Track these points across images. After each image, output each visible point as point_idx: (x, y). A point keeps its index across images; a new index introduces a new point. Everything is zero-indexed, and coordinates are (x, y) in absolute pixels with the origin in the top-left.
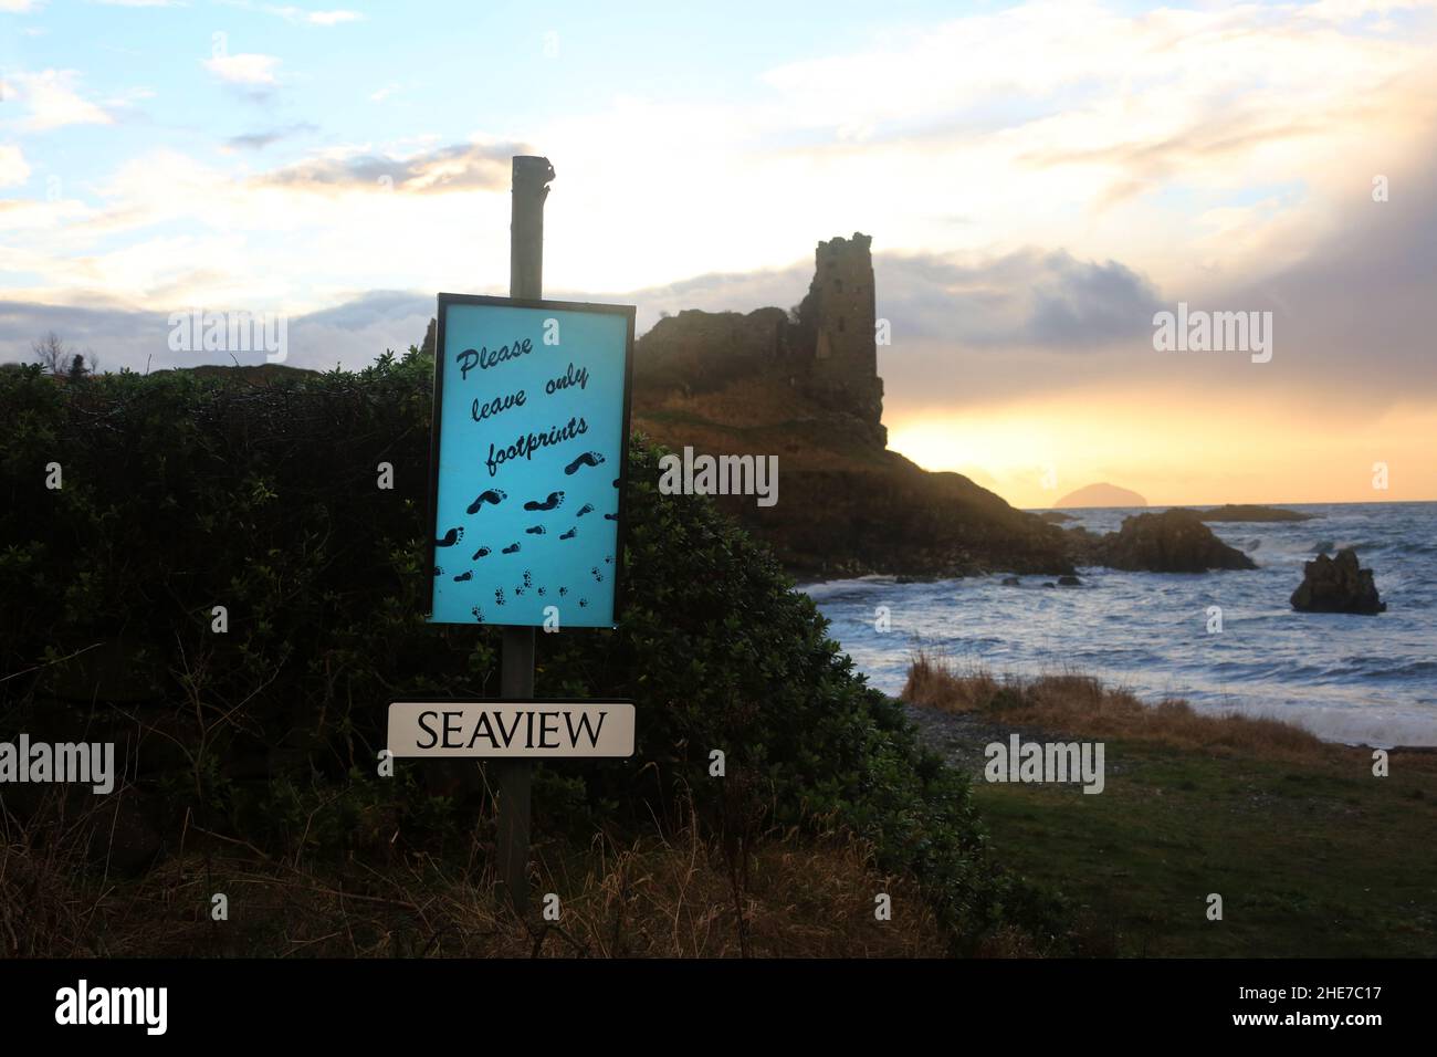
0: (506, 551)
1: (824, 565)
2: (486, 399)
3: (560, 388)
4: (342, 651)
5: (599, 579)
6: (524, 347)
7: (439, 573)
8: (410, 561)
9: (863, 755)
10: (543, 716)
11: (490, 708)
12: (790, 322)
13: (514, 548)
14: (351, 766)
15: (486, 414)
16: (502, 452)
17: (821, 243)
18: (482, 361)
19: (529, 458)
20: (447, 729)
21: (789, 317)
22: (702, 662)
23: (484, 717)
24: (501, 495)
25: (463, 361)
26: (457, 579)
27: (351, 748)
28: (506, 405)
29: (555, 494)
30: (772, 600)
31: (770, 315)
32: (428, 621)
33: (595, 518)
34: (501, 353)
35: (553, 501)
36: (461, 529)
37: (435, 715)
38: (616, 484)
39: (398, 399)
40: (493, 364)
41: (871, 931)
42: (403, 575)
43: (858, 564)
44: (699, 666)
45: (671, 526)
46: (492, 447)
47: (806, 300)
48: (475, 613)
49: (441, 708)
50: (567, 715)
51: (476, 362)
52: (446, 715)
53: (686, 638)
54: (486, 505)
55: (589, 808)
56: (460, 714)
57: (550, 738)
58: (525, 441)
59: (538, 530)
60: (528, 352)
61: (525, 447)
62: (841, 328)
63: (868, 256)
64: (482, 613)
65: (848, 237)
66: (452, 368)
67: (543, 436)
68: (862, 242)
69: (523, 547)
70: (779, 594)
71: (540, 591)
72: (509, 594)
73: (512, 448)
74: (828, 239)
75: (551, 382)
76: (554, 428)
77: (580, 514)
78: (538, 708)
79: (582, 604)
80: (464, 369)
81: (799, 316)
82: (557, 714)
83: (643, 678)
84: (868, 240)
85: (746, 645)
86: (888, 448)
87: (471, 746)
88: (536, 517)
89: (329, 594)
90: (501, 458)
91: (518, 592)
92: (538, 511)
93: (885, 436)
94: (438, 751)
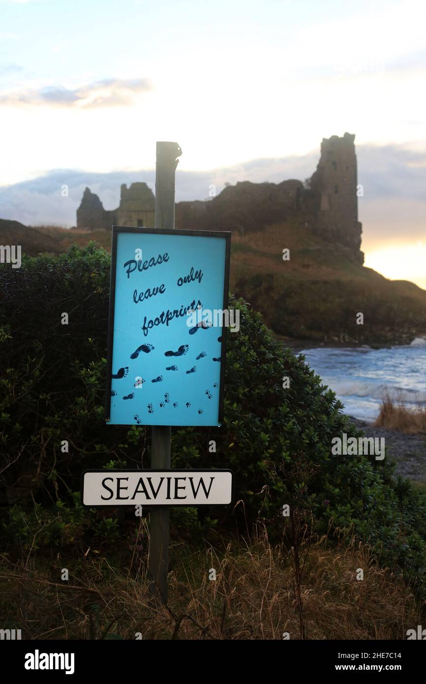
0: (154, 381)
1: (326, 337)
2: (142, 290)
3: (185, 282)
4: (51, 430)
5: (209, 397)
6: (164, 258)
7: (114, 395)
8: (92, 376)
9: (364, 486)
10: (176, 479)
11: (145, 475)
12: (305, 188)
13: (159, 379)
14: (57, 500)
15: (142, 298)
16: (151, 322)
17: (324, 140)
18: (139, 267)
19: (168, 325)
20: (119, 488)
21: (304, 185)
22: (266, 434)
23: (141, 481)
24: (151, 347)
25: (127, 267)
26: (125, 398)
27: (57, 488)
28: (153, 293)
29: (183, 346)
30: (308, 393)
31: (292, 185)
32: (107, 423)
33: (207, 360)
34: (150, 262)
35: (181, 350)
36: (127, 368)
37: (112, 479)
38: (220, 340)
39: (83, 276)
40: (146, 269)
41: (374, 606)
42: (87, 384)
43: (347, 337)
44: (264, 436)
45: (247, 352)
46: (145, 318)
47: (315, 175)
48: (135, 418)
49: (115, 475)
50: (191, 479)
51: (136, 268)
52: (119, 480)
53: (257, 420)
54: (142, 353)
55: (199, 523)
56: (127, 479)
57: (181, 493)
58: (165, 315)
59: (173, 368)
60: (166, 261)
61: (165, 318)
62: (336, 192)
63: (353, 147)
64: (139, 418)
65: (341, 135)
66: (121, 272)
67: (176, 312)
68: (349, 139)
69: (164, 378)
70: (312, 389)
71: (174, 405)
72: (156, 407)
73: (157, 319)
74: (328, 137)
75: (181, 279)
76: (182, 306)
77: (198, 358)
78: (173, 475)
79: (199, 412)
80: (128, 272)
81: (310, 184)
82: (185, 479)
83: (232, 445)
84: (353, 137)
85: (294, 423)
86: (365, 265)
87: (133, 498)
88: (173, 360)
89: (43, 395)
90: (150, 325)
91: (161, 405)
92: (173, 357)
93: (363, 258)
94: (114, 502)
